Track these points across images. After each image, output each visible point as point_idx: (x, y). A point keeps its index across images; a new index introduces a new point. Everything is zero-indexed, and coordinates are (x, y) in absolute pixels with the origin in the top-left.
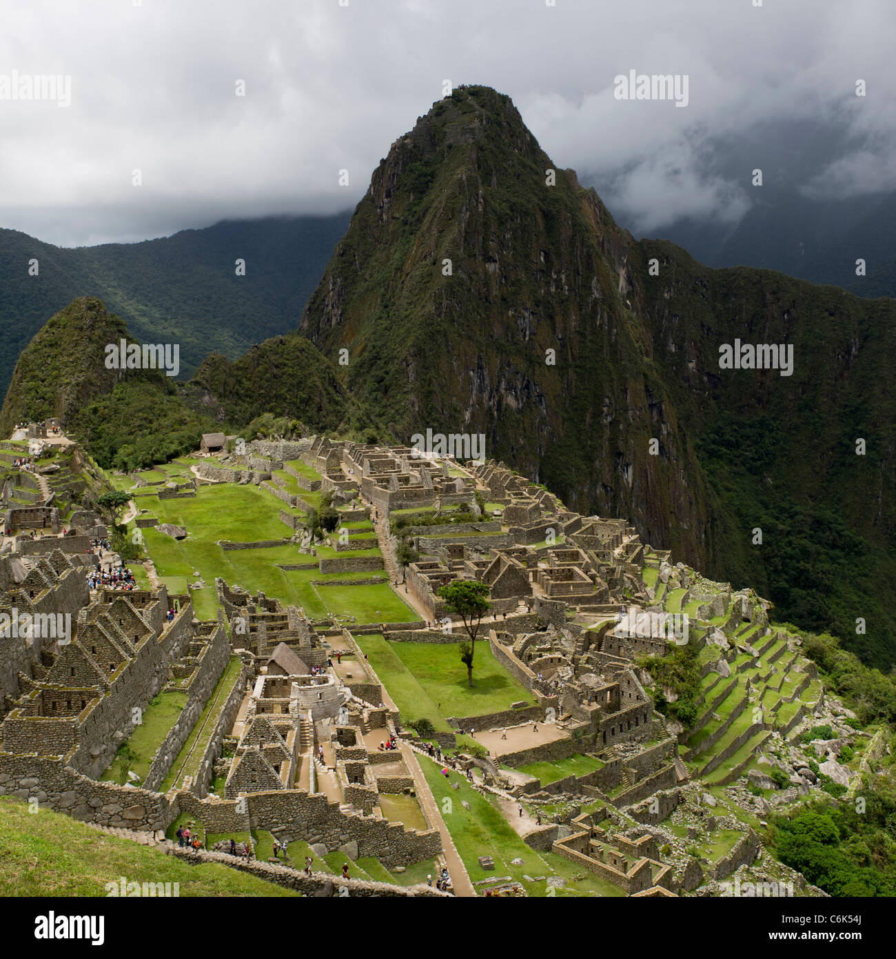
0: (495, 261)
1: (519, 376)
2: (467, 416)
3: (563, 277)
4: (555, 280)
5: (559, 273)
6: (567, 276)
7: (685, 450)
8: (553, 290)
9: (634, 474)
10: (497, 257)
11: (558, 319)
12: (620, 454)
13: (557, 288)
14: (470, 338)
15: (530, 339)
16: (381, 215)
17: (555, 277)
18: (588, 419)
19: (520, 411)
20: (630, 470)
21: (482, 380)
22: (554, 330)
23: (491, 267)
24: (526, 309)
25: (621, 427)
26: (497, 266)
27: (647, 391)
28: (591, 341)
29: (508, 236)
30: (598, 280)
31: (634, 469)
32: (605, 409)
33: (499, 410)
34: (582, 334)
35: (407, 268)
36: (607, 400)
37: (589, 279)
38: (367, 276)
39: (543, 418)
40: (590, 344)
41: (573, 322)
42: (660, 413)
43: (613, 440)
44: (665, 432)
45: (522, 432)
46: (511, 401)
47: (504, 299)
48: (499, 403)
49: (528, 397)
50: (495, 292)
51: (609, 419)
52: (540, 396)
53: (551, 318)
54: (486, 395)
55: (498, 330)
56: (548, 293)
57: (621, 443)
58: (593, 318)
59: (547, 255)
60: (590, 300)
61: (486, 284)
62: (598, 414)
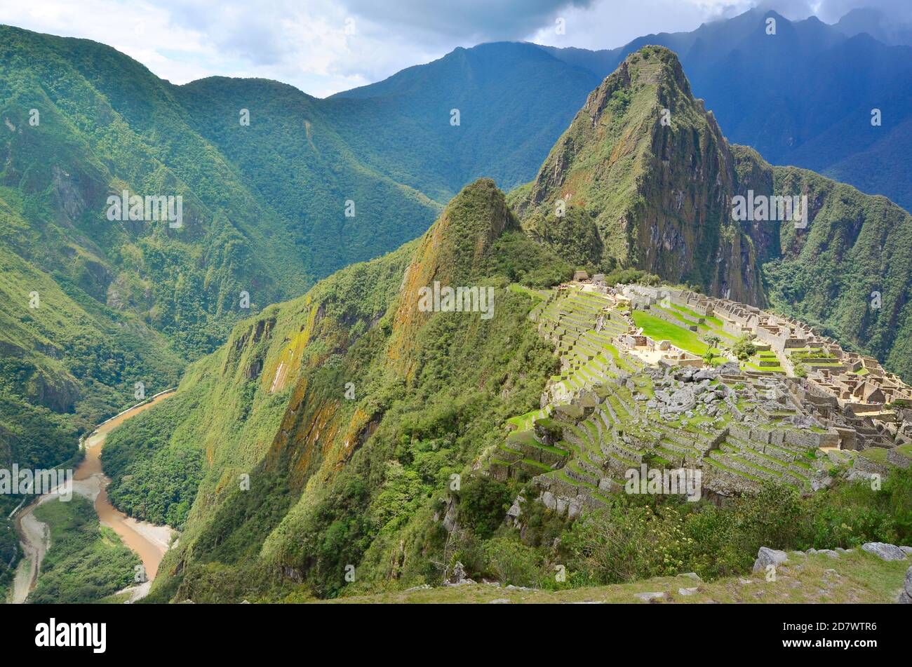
0: (668, 160)
1: (673, 231)
2: (648, 252)
3: (701, 171)
4: (697, 173)
5: (699, 168)
6: (704, 171)
7: (758, 282)
8: (695, 178)
9: (731, 294)
10: (669, 158)
11: (696, 196)
12: (724, 282)
13: (698, 177)
14: (653, 206)
15: (681, 208)
16: (594, 122)
17: (697, 170)
18: (708, 260)
19: (672, 252)
20: (729, 291)
21: (656, 232)
22: (693, 204)
23: (666, 163)
24: (681, 190)
25: (727, 265)
26: (669, 162)
27: (741, 244)
28: (713, 211)
29: (676, 144)
30: (721, 175)
31: (731, 291)
32: (719, 254)
33: (661, 250)
34: (708, 207)
35: (613, 158)
36: (720, 249)
37: (715, 173)
38: (581, 159)
39: (683, 257)
40: (712, 213)
41: (704, 200)
42: (747, 258)
43: (721, 273)
44: (748, 270)
45: (671, 264)
46: (667, 245)
47: (670, 183)
48: (662, 246)
49: (676, 244)
50: (666, 177)
51: (720, 260)
52: (683, 243)
53: (693, 196)
54: (656, 242)
55: (666, 202)
56: (692, 179)
57: (725, 275)
58: (716, 197)
59: (693, 158)
60: (715, 185)
61: (662, 174)
62: (714, 257)
